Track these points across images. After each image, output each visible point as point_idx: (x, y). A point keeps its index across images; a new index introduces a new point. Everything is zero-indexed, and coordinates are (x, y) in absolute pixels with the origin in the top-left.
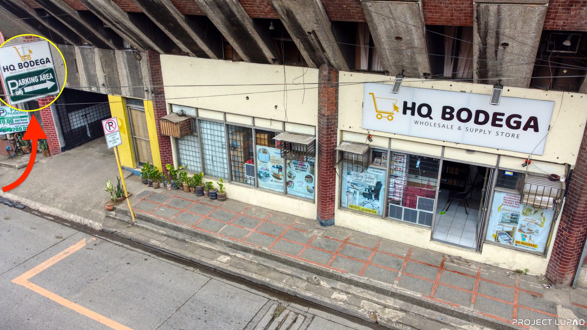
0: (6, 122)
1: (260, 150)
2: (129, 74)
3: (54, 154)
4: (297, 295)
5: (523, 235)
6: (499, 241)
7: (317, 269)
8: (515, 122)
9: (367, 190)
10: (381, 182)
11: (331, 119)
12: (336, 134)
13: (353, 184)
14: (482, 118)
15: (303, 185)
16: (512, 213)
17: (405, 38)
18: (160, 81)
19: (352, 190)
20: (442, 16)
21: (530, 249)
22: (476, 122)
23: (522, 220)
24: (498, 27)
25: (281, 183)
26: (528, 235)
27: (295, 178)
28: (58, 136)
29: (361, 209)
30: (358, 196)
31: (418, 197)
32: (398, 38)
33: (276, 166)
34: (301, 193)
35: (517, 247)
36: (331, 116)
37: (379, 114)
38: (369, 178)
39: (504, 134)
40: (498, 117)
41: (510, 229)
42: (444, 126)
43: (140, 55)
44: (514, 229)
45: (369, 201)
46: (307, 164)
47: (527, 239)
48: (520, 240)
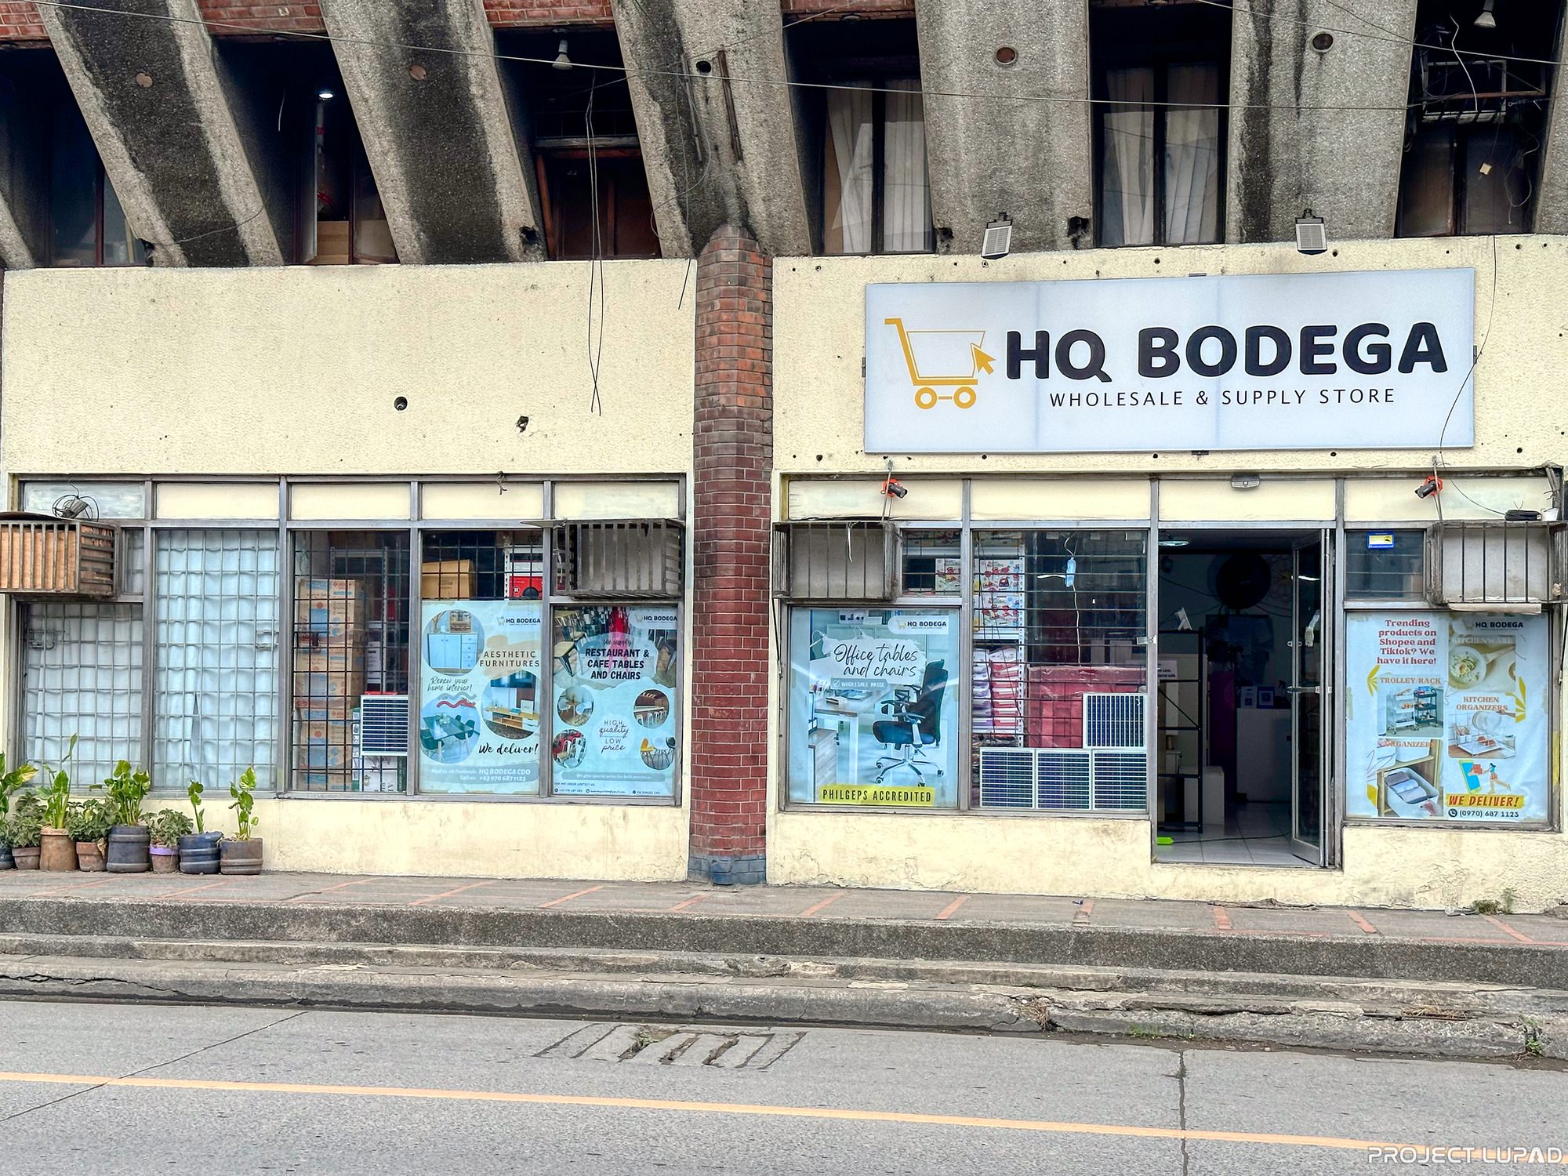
1: (436, 620)
5: (1466, 768)
6: (1393, 813)
7: (766, 927)
9: (891, 708)
10: (942, 663)
11: (751, 427)
12: (768, 489)
13: (833, 698)
14: (1268, 351)
15: (624, 742)
16: (1414, 687)
17: (1028, 52)
21: (1502, 815)
22: (1254, 367)
25: (529, 752)
26: (1485, 764)
27: (592, 716)
29: (870, 793)
30: (854, 741)
31: (1085, 696)
32: (1006, 55)
33: (505, 680)
35: (1458, 818)
36: (751, 416)
37: (926, 388)
38: (897, 656)
39: (1345, 396)
40: (1319, 340)
41: (1419, 754)
42: (1150, 398)
44: (1433, 748)
45: (900, 754)
46: (641, 642)
47: (1484, 780)
48: (1460, 788)
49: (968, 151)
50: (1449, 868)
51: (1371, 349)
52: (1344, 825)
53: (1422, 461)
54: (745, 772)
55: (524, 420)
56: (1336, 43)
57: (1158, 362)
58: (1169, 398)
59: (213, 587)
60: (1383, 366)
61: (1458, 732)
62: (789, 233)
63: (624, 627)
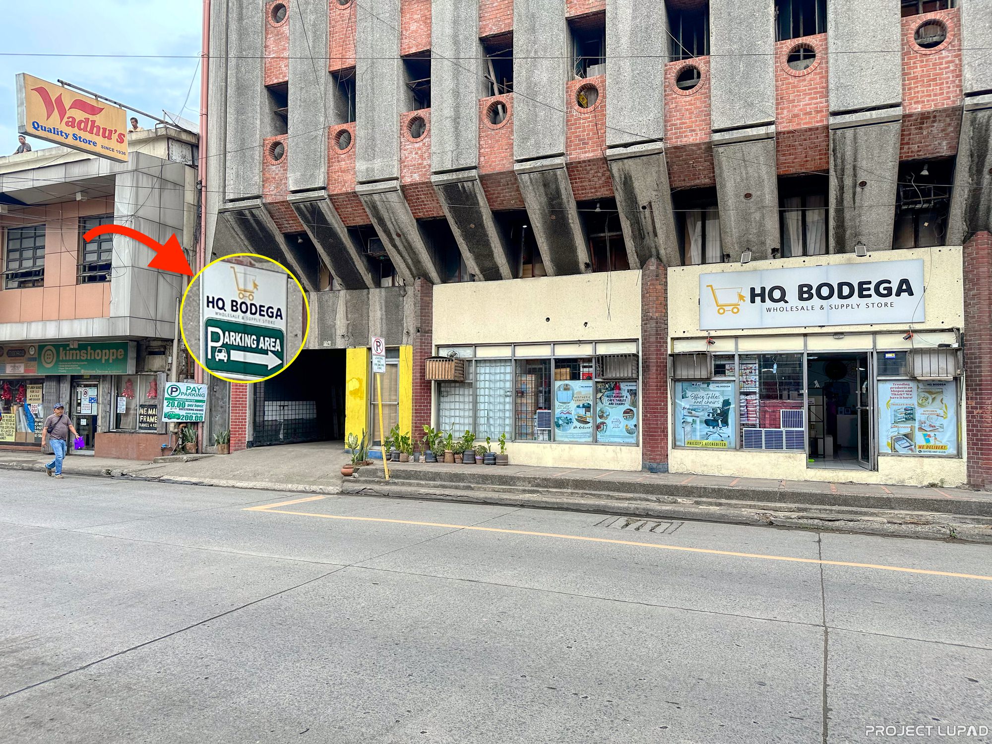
0: (176, 405)
1: (559, 387)
2: (384, 317)
4: (650, 512)
5: (925, 435)
6: (896, 451)
7: (669, 486)
9: (711, 415)
10: (728, 400)
11: (660, 323)
12: (666, 343)
13: (690, 411)
14: (846, 291)
15: (620, 426)
16: (904, 407)
17: (755, 193)
18: (429, 316)
19: (690, 419)
21: (939, 452)
22: (841, 296)
23: (919, 414)
24: (855, 160)
25: (589, 428)
26: (932, 434)
27: (609, 417)
28: (247, 424)
29: (704, 443)
30: (698, 426)
31: (780, 411)
32: (748, 196)
33: (581, 406)
34: (618, 436)
35: (922, 453)
37: (721, 308)
38: (713, 397)
39: (875, 305)
40: (864, 286)
41: (907, 431)
42: (803, 308)
43: (405, 290)
44: (912, 429)
45: (714, 430)
46: (625, 393)
47: (932, 440)
48: (924, 444)
49: (735, 228)
50: (919, 471)
51: (885, 289)
52: (878, 456)
53: (906, 327)
54: (661, 435)
55: (586, 323)
56: (868, 184)
57: (806, 296)
58: (810, 308)
59: (492, 378)
60: (889, 294)
61: (921, 423)
62: (673, 259)
63: (620, 389)
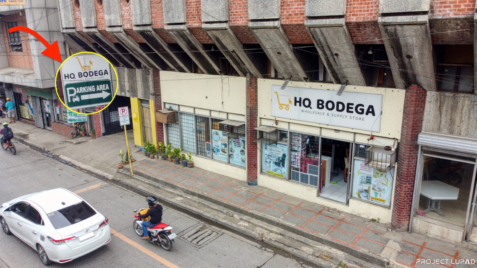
0: (73, 115)
1: (214, 133)
2: (142, 84)
3: (98, 137)
4: (218, 222)
5: (375, 193)
6: (360, 198)
7: (233, 207)
8: (361, 109)
9: (277, 160)
10: (285, 154)
11: (253, 109)
12: (257, 120)
13: (269, 156)
14: (341, 107)
15: (239, 157)
16: (367, 175)
17: (283, 53)
18: (158, 87)
19: (268, 160)
20: (297, 37)
21: (381, 203)
22: (338, 110)
23: (373, 180)
24: (327, 43)
25: (226, 156)
26: (379, 193)
27: (235, 152)
28: (101, 125)
29: (274, 174)
30: (272, 164)
31: (308, 165)
32: (279, 53)
33: (223, 144)
34: (239, 162)
35: (373, 202)
36: (253, 107)
37: (281, 105)
38: (278, 151)
39: (355, 118)
40: (350, 106)
41: (366, 188)
42: (319, 113)
43: (149, 72)
44: (369, 187)
45: (279, 168)
46: (241, 142)
47: (378, 196)
48: (374, 196)
49: (280, 66)
50: (368, 211)
52: (350, 198)
53: (370, 133)
54: (253, 168)
55: (223, 103)
56: (339, 55)
57: (320, 106)
58: (322, 114)
59: (188, 121)
60: (362, 113)
61: (374, 186)
